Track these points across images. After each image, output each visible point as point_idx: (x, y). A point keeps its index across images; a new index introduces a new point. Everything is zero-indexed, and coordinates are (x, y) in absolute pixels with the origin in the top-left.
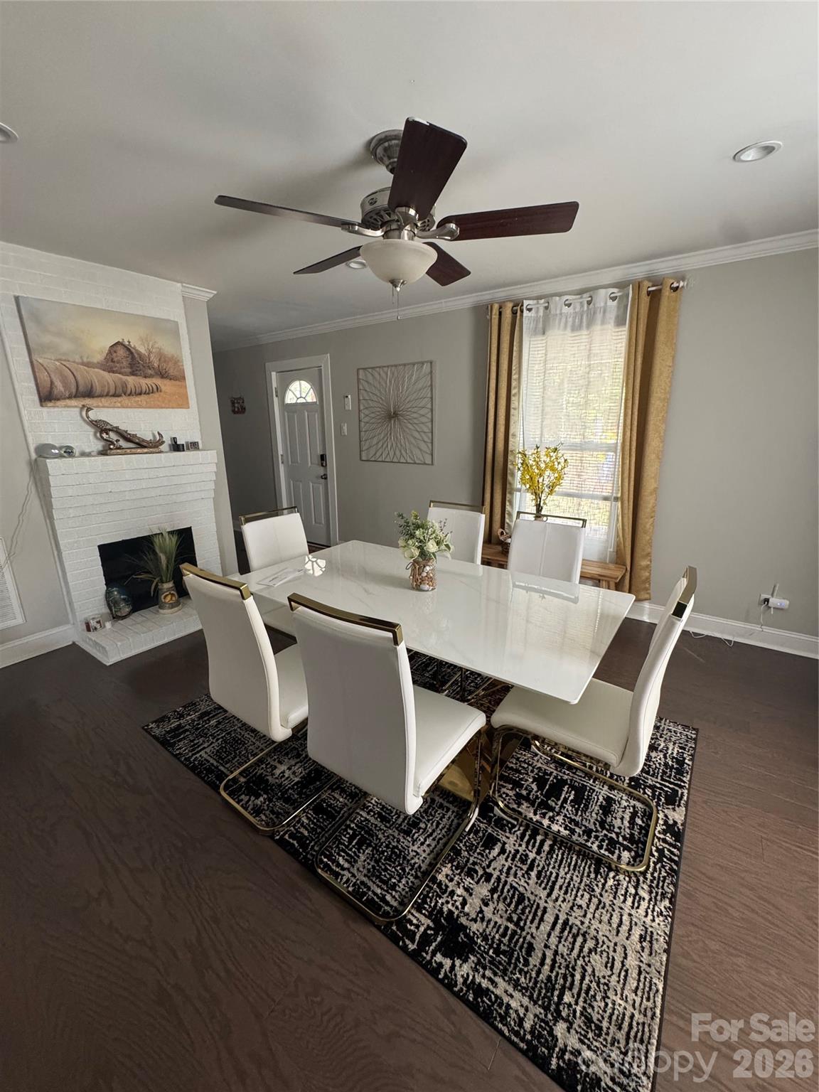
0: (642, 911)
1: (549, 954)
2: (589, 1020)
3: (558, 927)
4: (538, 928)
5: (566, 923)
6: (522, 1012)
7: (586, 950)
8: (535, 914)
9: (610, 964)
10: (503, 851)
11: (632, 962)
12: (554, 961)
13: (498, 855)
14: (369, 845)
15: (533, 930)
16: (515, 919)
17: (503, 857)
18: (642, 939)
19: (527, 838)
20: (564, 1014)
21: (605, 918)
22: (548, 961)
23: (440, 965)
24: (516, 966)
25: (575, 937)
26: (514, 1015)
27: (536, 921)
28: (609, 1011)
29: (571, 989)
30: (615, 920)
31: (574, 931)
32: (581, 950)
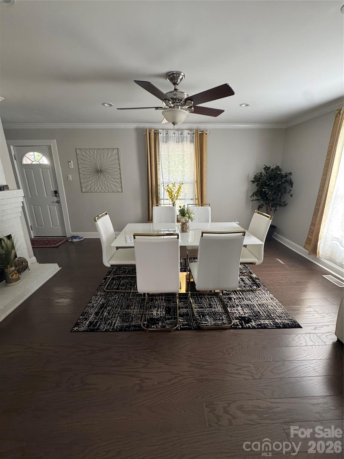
0: (267, 295)
1: (262, 311)
2: (278, 316)
3: (259, 306)
4: (256, 308)
5: (259, 304)
6: (269, 323)
7: (266, 306)
8: (253, 306)
9: (272, 306)
10: (234, 299)
11: (274, 304)
12: (264, 311)
13: (235, 300)
14: (206, 315)
15: (256, 309)
16: (251, 309)
17: (236, 300)
18: (271, 299)
19: (236, 294)
20: (275, 318)
21: (263, 300)
22: (264, 312)
23: (249, 326)
24: (260, 317)
25: (263, 305)
26: (269, 324)
27: (255, 307)
28: (279, 313)
29: (271, 314)
30: (265, 299)
31: (262, 305)
32: (266, 307)
